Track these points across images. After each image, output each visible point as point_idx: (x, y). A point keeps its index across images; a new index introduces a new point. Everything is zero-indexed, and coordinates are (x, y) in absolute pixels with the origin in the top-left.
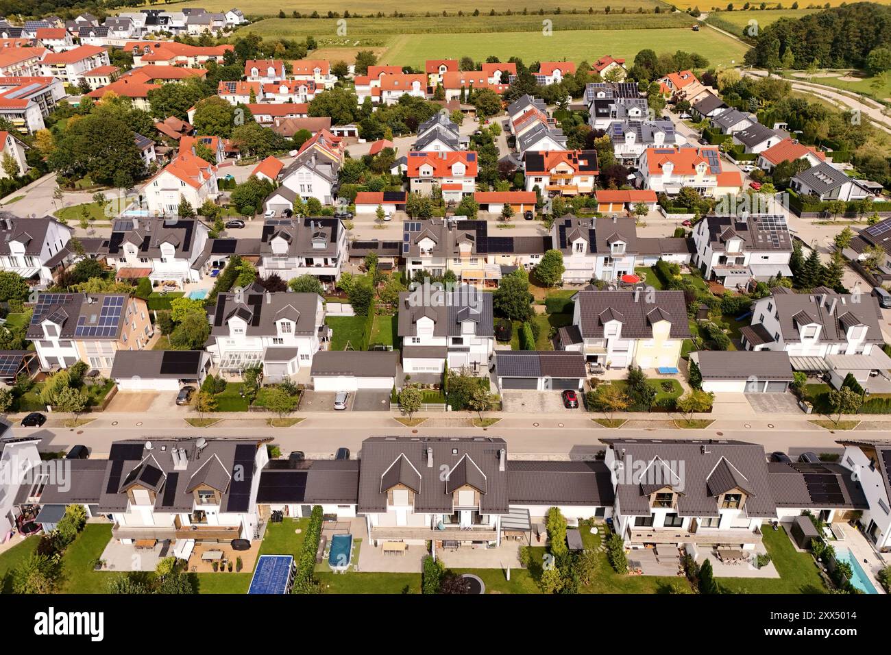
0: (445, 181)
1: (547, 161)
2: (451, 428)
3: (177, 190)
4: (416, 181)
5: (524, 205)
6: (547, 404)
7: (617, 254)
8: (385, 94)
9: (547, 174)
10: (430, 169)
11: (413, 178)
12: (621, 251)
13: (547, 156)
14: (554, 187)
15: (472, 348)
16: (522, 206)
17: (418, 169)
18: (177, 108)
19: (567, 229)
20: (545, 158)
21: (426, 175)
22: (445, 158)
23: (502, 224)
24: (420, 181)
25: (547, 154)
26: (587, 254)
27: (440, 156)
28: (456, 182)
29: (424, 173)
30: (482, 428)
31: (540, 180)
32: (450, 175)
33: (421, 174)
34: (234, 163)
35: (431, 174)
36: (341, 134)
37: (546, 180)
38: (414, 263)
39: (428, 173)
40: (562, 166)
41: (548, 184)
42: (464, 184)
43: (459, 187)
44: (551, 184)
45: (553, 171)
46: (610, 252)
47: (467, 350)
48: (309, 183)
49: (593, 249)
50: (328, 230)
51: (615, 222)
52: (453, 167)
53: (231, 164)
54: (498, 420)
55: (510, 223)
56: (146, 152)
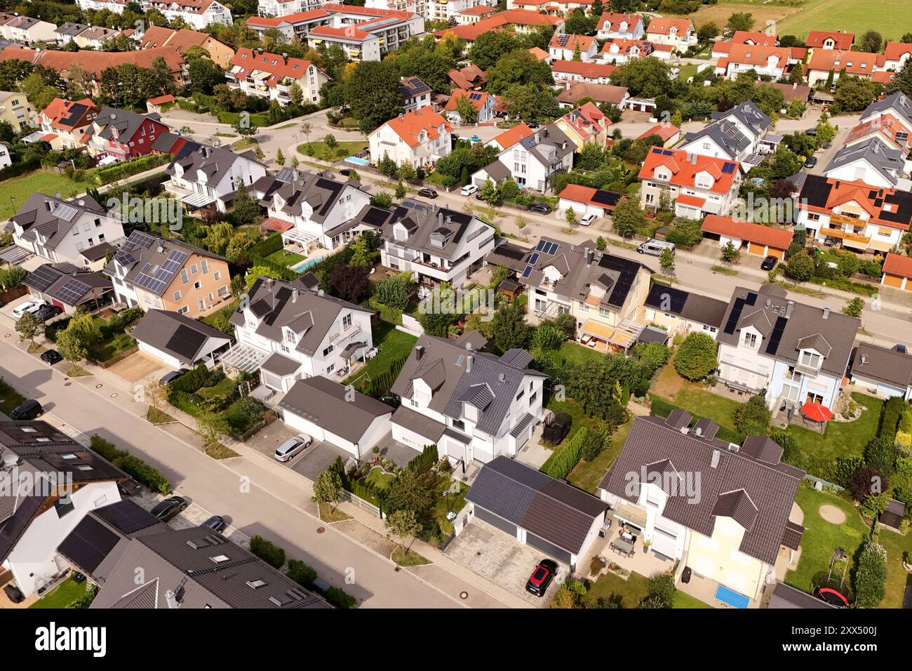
0: (684, 191)
1: (834, 193)
2: (364, 546)
3: (393, 145)
4: (649, 184)
5: (770, 247)
6: (508, 568)
7: (808, 366)
8: (731, 66)
9: (828, 211)
10: (669, 174)
11: (646, 180)
12: (814, 364)
13: (837, 187)
14: (836, 232)
15: (475, 442)
16: (766, 249)
17: (653, 170)
18: (490, 57)
19: (746, 307)
20: (834, 188)
21: (662, 179)
22: (694, 163)
23: (723, 266)
24: (654, 185)
25: (838, 183)
26: (760, 352)
27: (688, 159)
28: (698, 195)
29: (660, 176)
30: (395, 565)
31: (817, 218)
32: (691, 185)
33: (656, 176)
34: (495, 123)
35: (668, 179)
36: (637, 108)
37: (824, 221)
38: (538, 292)
39: (665, 177)
40: (851, 206)
41: (827, 226)
42: (709, 200)
43: (700, 202)
44: (832, 226)
45: (836, 210)
46: (796, 361)
47: (466, 440)
48: (524, 163)
49: (771, 348)
50: (456, 227)
51: (825, 317)
52: (697, 175)
53: (492, 125)
54: (426, 561)
55: (735, 268)
56: (418, 99)
